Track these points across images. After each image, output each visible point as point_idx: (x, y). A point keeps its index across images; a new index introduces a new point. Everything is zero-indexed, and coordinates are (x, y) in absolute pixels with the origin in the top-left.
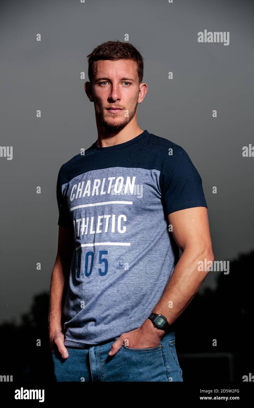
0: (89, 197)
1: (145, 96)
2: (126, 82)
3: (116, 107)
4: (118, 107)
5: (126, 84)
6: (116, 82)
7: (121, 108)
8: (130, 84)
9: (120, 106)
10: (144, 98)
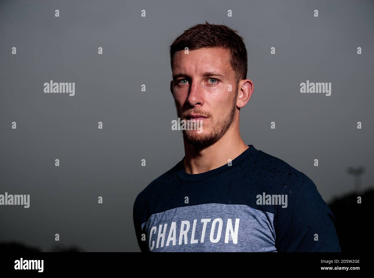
0: (174, 246)
1: (250, 97)
2: (212, 78)
3: (196, 114)
4: (199, 114)
5: (213, 81)
6: (197, 80)
7: (204, 115)
8: (219, 81)
9: (203, 113)
10: (248, 100)
